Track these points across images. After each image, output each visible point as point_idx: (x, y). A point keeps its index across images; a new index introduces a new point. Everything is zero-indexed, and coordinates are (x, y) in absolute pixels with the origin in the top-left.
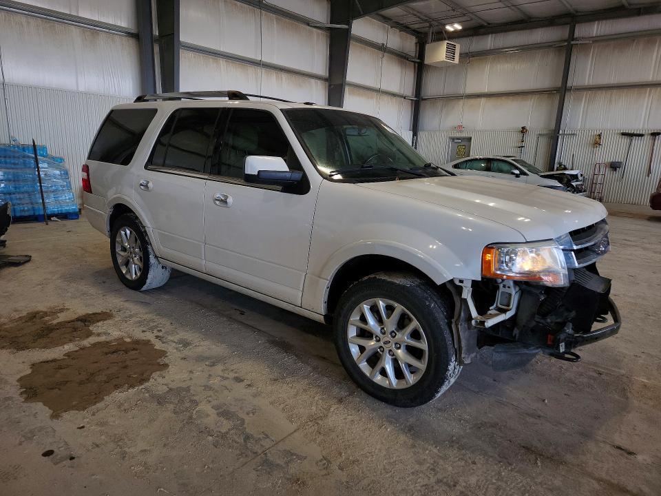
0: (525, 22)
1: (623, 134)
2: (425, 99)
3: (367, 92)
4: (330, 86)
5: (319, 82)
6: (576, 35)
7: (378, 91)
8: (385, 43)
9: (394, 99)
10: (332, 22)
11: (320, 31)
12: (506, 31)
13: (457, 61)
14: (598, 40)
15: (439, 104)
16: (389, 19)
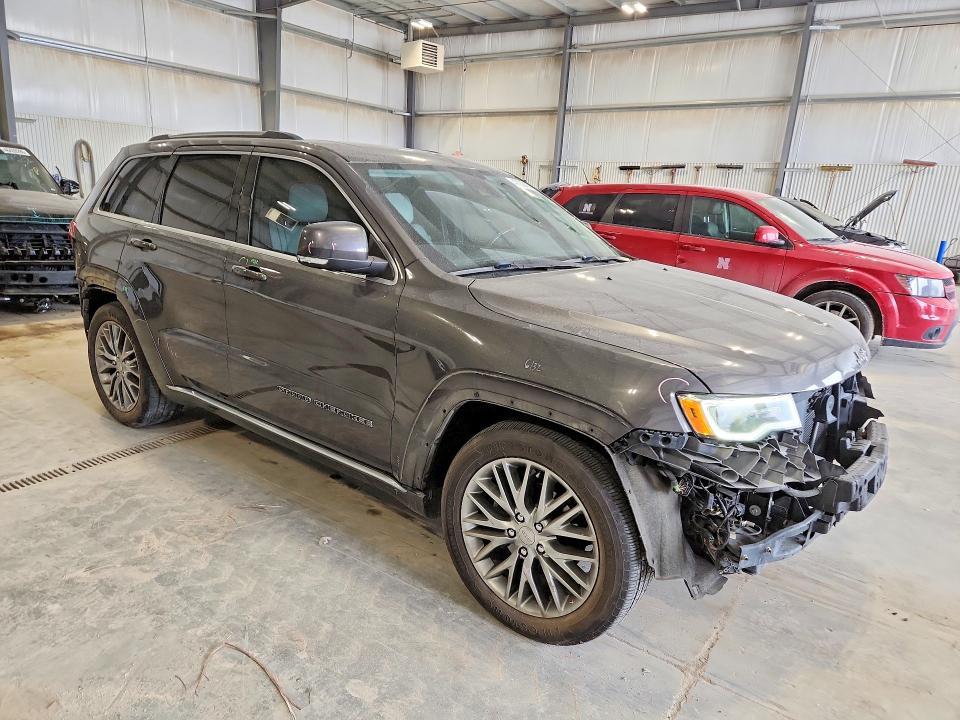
0: (516, 22)
1: (622, 168)
2: (421, 115)
3: (328, 104)
4: (262, 93)
5: (247, 88)
6: (575, 41)
7: (345, 102)
8: (351, 39)
9: (375, 114)
10: (258, 10)
11: (242, 20)
12: (502, 31)
13: (440, 66)
14: (597, 48)
15: (437, 121)
16: (357, 6)
